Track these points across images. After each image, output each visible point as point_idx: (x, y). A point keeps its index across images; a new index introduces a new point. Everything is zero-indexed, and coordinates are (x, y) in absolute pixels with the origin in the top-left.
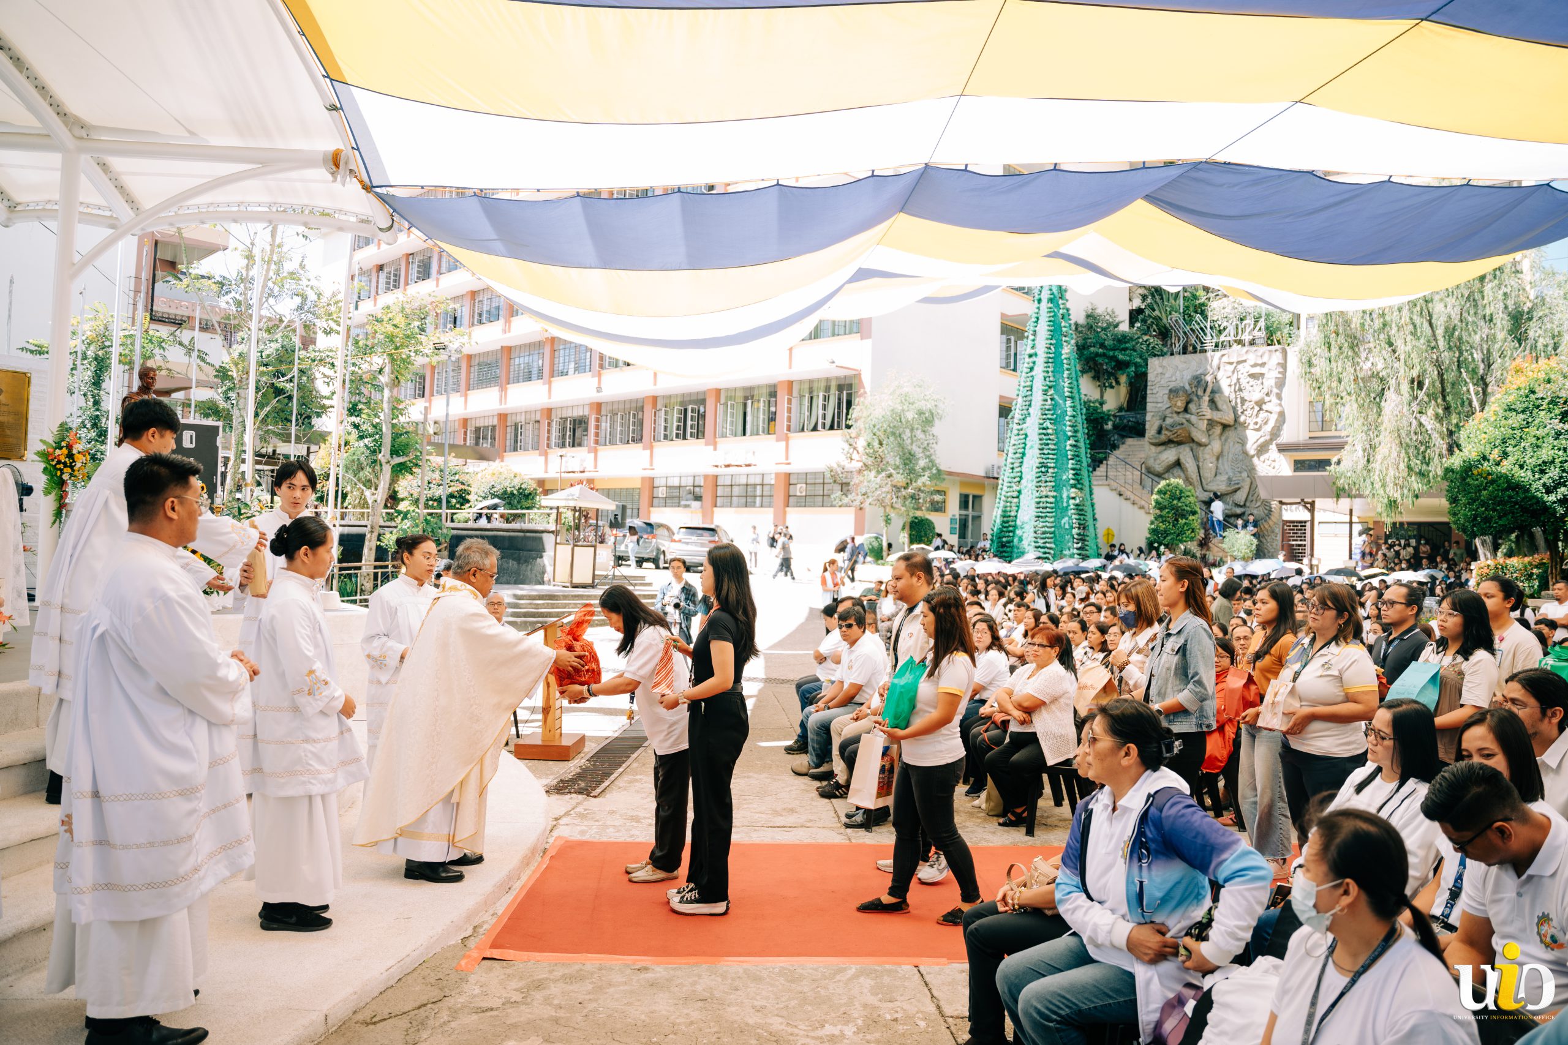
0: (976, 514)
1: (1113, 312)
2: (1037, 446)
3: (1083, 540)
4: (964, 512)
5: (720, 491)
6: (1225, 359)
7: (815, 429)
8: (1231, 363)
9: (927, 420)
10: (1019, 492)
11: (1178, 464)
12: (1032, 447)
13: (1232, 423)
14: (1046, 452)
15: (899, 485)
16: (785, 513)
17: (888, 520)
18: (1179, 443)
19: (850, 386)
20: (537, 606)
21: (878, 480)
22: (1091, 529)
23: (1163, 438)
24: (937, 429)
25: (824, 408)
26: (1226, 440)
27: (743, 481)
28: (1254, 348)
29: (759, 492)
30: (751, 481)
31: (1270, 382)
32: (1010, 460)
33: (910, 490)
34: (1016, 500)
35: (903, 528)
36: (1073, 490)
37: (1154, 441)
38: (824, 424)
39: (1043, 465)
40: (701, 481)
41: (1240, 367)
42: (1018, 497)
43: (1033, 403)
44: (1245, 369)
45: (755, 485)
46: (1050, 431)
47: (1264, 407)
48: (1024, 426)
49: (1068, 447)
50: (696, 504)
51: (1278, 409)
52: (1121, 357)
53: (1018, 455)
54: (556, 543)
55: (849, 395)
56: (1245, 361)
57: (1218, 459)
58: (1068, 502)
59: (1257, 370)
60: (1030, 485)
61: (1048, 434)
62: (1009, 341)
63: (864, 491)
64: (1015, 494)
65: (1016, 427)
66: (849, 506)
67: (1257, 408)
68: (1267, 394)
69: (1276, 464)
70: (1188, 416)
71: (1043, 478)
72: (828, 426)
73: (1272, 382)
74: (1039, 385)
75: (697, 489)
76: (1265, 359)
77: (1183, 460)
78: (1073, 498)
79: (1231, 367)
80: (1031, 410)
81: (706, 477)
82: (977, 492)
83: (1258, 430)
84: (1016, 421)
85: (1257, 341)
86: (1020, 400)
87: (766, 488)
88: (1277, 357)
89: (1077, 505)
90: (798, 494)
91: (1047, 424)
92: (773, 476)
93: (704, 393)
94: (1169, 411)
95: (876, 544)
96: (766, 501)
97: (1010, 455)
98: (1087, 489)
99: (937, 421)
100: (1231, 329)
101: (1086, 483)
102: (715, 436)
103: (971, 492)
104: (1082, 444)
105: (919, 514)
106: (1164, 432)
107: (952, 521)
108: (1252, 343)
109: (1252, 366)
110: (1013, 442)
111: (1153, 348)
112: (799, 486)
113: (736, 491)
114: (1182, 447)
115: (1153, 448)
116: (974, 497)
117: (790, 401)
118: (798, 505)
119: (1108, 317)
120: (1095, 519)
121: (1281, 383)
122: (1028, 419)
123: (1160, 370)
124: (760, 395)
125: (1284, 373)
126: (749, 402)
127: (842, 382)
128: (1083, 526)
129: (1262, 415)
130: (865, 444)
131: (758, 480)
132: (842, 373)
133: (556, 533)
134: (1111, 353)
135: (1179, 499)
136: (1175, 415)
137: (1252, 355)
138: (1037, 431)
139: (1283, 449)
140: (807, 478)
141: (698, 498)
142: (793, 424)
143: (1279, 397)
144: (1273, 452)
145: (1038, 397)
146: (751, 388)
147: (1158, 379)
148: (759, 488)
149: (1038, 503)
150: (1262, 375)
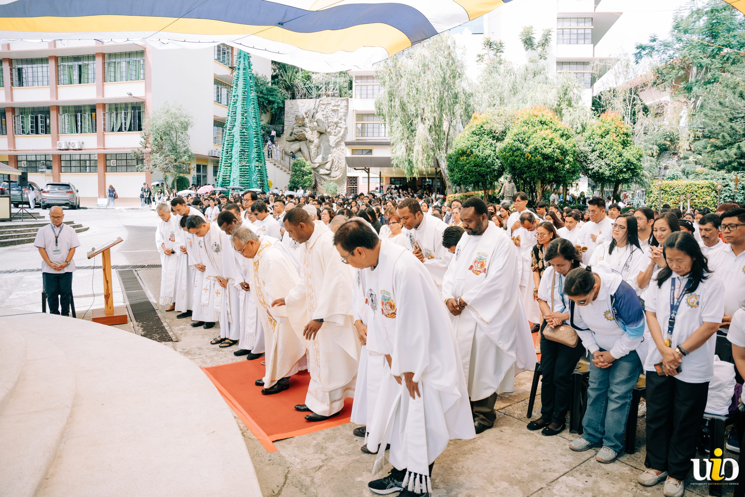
0: (204, 174)
1: (266, 77)
2: (239, 141)
3: (263, 186)
4: (199, 174)
5: (63, 164)
6: (321, 102)
7: (120, 130)
8: (324, 104)
9: (185, 127)
10: (231, 163)
11: (300, 150)
12: (236, 142)
13: (324, 132)
14: (244, 144)
15: (172, 161)
16: (104, 176)
18: (300, 141)
19: (139, 108)
21: (162, 158)
22: (266, 182)
23: (293, 138)
24: (190, 132)
25: (125, 119)
26: (321, 140)
27: (78, 158)
28: (334, 98)
29: (88, 164)
30: (83, 158)
31: (341, 114)
32: (225, 148)
34: (229, 168)
35: (173, 182)
36: (257, 163)
37: (289, 139)
38: (125, 128)
39: (242, 150)
40: (50, 158)
41: (328, 106)
42: (230, 166)
43: (237, 120)
44: (331, 107)
45: (85, 161)
46: (245, 134)
47: (339, 125)
48: (233, 131)
49: (254, 142)
50: (49, 171)
51: (345, 126)
52: (271, 99)
53: (230, 146)
55: (139, 113)
56: (330, 103)
57: (318, 148)
58: (255, 169)
59: (335, 108)
60: (236, 160)
61: (244, 135)
62: (218, 88)
63: (153, 163)
64: (229, 165)
65: (228, 131)
67: (335, 126)
68: (340, 119)
69: (344, 151)
70: (304, 128)
71: (243, 157)
72: (127, 129)
73: (342, 114)
74: (239, 111)
75: (48, 163)
76: (339, 103)
77: (302, 149)
78: (257, 167)
79: (324, 107)
80: (236, 124)
81: (53, 156)
82: (205, 164)
83: (335, 135)
84: (228, 128)
85: (336, 95)
86: (230, 118)
87: (92, 162)
88: (344, 103)
89: (259, 170)
90: (112, 165)
91: (244, 130)
92: (96, 155)
93: (49, 107)
94: (295, 125)
96: (93, 168)
97: (225, 145)
98: (263, 162)
99: (189, 128)
100: (323, 88)
101: (263, 160)
102: (58, 133)
103: (202, 163)
104: (260, 141)
105: (181, 175)
106: (293, 135)
107: (194, 178)
108: (333, 96)
109: (333, 106)
110: (226, 139)
111: (284, 95)
112: (112, 161)
113: (73, 163)
114: (302, 142)
115: (288, 143)
116: (203, 166)
117: (104, 115)
118: (112, 171)
119: (263, 79)
120: (267, 177)
121: (346, 115)
122: (234, 128)
123: (291, 106)
124: (85, 111)
125: (347, 110)
126: (79, 114)
127: (135, 105)
128: (262, 180)
129: (338, 129)
130: (153, 139)
131: (87, 158)
132: (135, 101)
134: (266, 97)
135: (304, 167)
136: (298, 127)
137: (333, 101)
138: (239, 134)
139: (347, 144)
140: (117, 156)
141: (49, 168)
142: (106, 127)
143: (345, 120)
144: (343, 146)
145: (239, 117)
146: (79, 107)
147: (290, 110)
148: (88, 162)
149: (241, 169)
150: (338, 110)
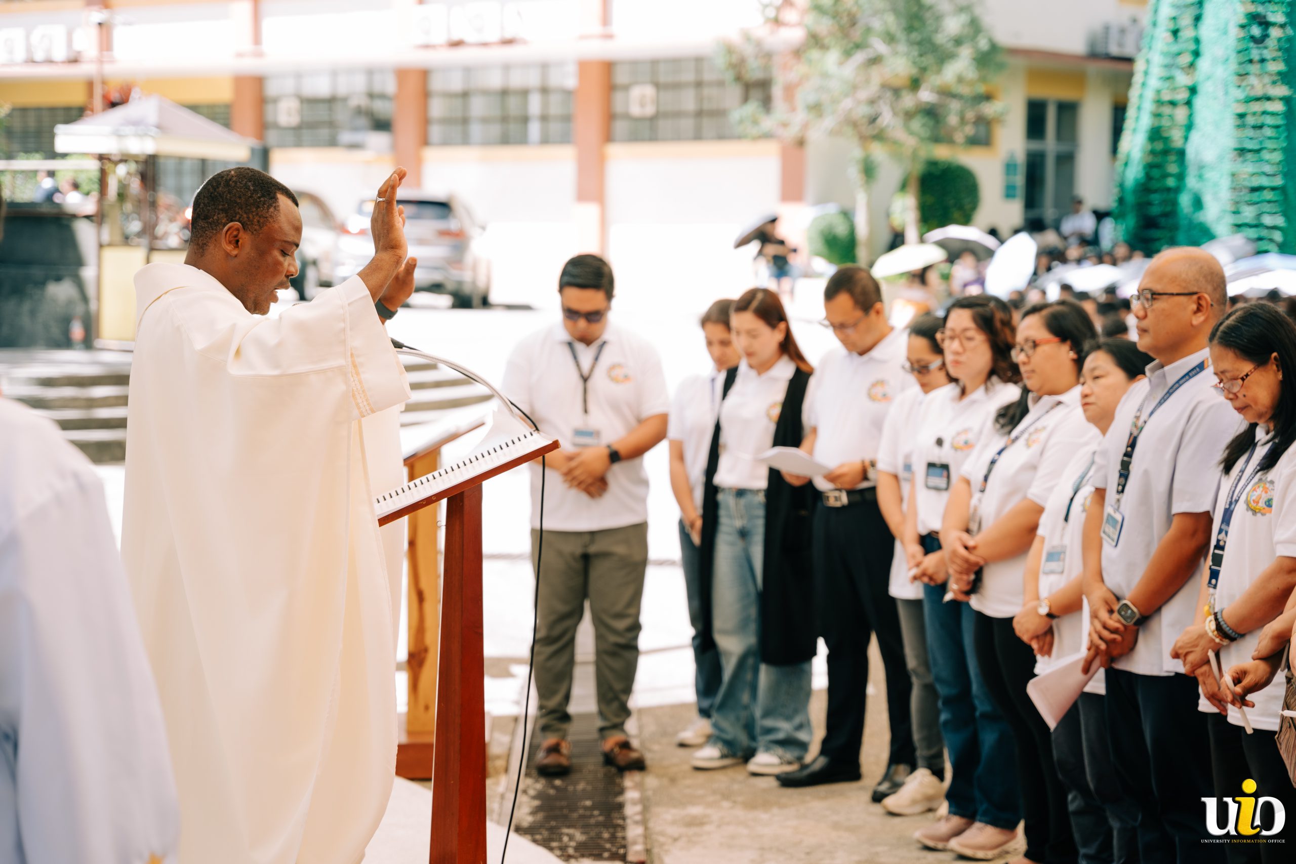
0: (1064, 148)
4: (1036, 146)
5: (437, 108)
15: (897, 83)
16: (601, 160)
17: (869, 170)
20: (92, 403)
21: (847, 71)
27: (495, 81)
29: (535, 109)
30: (517, 80)
32: (1163, 14)
33: (926, 95)
34: (1183, 110)
35: (903, 187)
40: (390, 86)
42: (1188, 102)
45: (524, 93)
54: (101, 246)
63: (812, 98)
66: (767, 136)
75: (379, 104)
81: (400, 72)
82: (1065, 94)
87: (555, 100)
90: (636, 110)
92: (571, 68)
95: (841, 230)
96: (556, 129)
103: (1052, 93)
105: (942, 153)
107: (1010, 167)
112: (636, 91)
113: (479, 105)
116: (1060, 106)
118: (634, 137)
131: (532, 79)
133: (97, 219)
140: (658, 70)
141: (382, 125)
148: (535, 98)
149: (1244, 115)
